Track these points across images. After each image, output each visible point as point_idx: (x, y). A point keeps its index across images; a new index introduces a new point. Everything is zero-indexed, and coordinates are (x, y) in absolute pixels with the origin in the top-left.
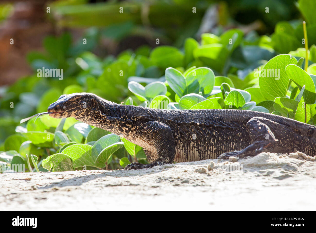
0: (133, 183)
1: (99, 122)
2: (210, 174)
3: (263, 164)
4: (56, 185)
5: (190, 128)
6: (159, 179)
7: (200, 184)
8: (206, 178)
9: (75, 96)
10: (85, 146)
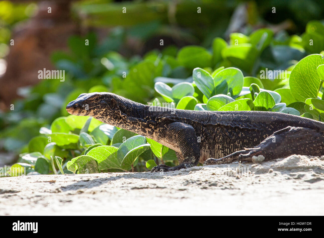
0: (159, 186)
1: (119, 122)
2: (239, 177)
3: (294, 167)
4: (81, 187)
5: (216, 130)
6: (186, 182)
7: (229, 187)
8: (235, 181)
9: (95, 95)
10: (111, 148)
